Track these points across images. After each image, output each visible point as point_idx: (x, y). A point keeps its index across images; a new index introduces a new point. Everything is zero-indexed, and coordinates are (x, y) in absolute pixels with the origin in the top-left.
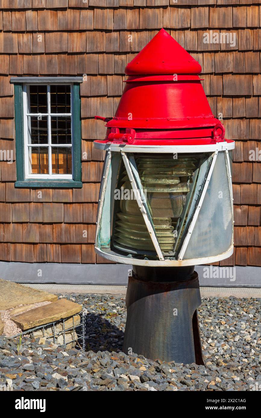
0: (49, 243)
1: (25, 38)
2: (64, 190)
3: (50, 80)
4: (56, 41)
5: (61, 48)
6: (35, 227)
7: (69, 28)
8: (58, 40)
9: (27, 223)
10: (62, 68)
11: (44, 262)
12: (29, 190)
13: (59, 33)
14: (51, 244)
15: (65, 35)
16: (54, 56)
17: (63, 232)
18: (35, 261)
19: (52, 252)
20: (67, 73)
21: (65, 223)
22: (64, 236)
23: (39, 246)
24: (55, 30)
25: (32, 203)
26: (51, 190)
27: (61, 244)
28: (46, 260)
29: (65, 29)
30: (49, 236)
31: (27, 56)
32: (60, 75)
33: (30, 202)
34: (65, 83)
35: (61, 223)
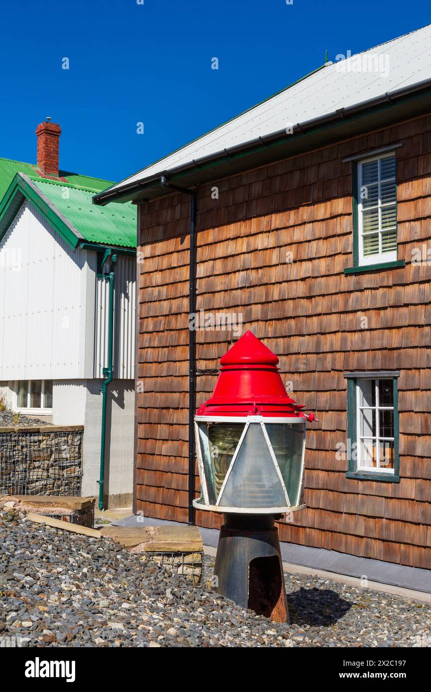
0: (373, 538)
1: (357, 336)
2: (385, 484)
3: (372, 374)
4: (378, 338)
5: (382, 344)
6: (361, 519)
7: (389, 325)
8: (381, 337)
9: (355, 514)
10: (384, 363)
11: (370, 558)
12: (357, 481)
13: (381, 330)
14: (375, 539)
15: (387, 331)
16: (377, 351)
17: (384, 528)
18: (361, 555)
19: (375, 547)
20: (387, 368)
21: (385, 518)
22: (384, 532)
23: (365, 540)
24: (378, 327)
25: (360, 495)
26: (374, 483)
27: (383, 541)
28: (369, 556)
29: (385, 327)
30: (372, 530)
31: (358, 353)
32: (383, 370)
33: (358, 494)
34: (385, 377)
35: (382, 518)
